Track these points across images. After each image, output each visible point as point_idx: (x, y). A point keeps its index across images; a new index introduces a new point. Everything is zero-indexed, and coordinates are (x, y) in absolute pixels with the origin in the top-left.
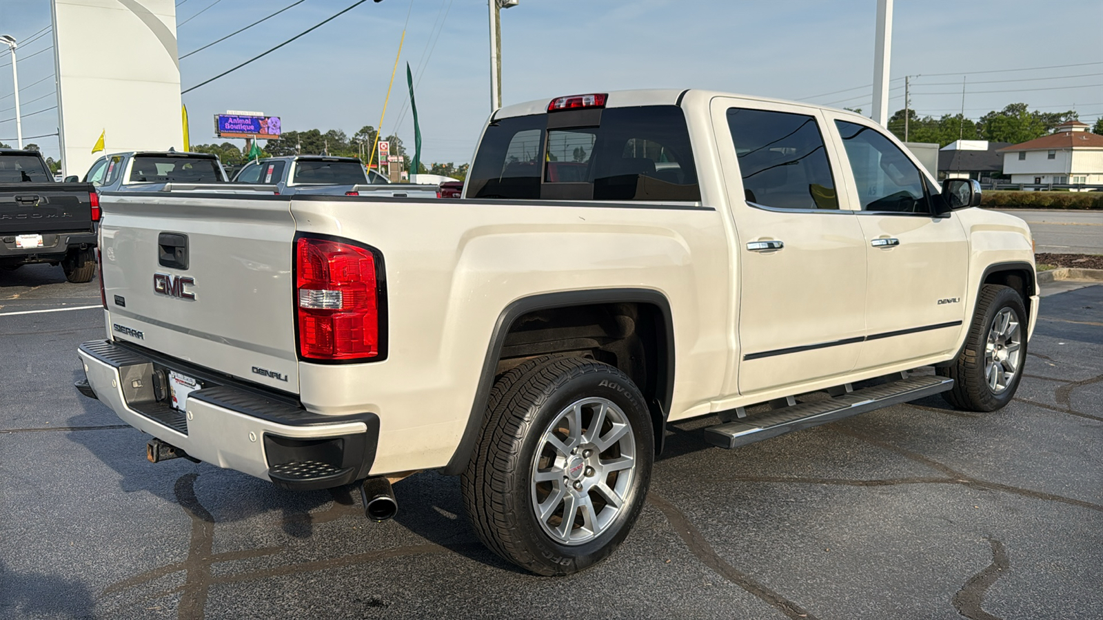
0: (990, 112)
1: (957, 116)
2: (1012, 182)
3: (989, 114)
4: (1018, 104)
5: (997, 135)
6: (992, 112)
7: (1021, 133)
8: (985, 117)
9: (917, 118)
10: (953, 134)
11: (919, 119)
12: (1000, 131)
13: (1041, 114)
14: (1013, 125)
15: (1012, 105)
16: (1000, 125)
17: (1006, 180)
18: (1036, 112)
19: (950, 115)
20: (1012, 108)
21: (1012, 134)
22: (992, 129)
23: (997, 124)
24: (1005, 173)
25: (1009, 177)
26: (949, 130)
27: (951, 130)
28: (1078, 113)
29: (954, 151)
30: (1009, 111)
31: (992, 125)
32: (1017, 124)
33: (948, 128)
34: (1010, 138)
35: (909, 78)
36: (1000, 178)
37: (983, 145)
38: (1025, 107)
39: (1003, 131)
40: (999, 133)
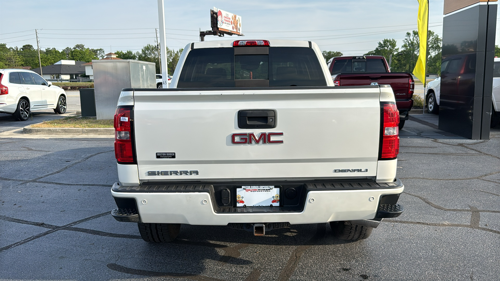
0: (66, 47)
1: (53, 49)
2: (90, 79)
3: (66, 49)
4: (80, 45)
5: (76, 58)
6: (68, 48)
7: (86, 57)
8: (65, 50)
9: (34, 49)
10: (56, 57)
11: (35, 50)
12: (77, 56)
13: (90, 49)
14: (82, 54)
15: (78, 45)
16: (77, 54)
17: (87, 78)
18: (88, 48)
19: (50, 48)
20: (78, 46)
21: (82, 57)
22: (73, 55)
23: (75, 53)
24: (86, 75)
25: (88, 76)
26: (54, 55)
27: (55, 55)
28: (104, 50)
29: (61, 65)
30: (77, 47)
31: (73, 53)
32: (84, 53)
33: (54, 54)
34: (81, 59)
35: (37, 30)
36: (85, 77)
37: (73, 63)
38: (83, 46)
39: (78, 56)
40: (77, 57)
